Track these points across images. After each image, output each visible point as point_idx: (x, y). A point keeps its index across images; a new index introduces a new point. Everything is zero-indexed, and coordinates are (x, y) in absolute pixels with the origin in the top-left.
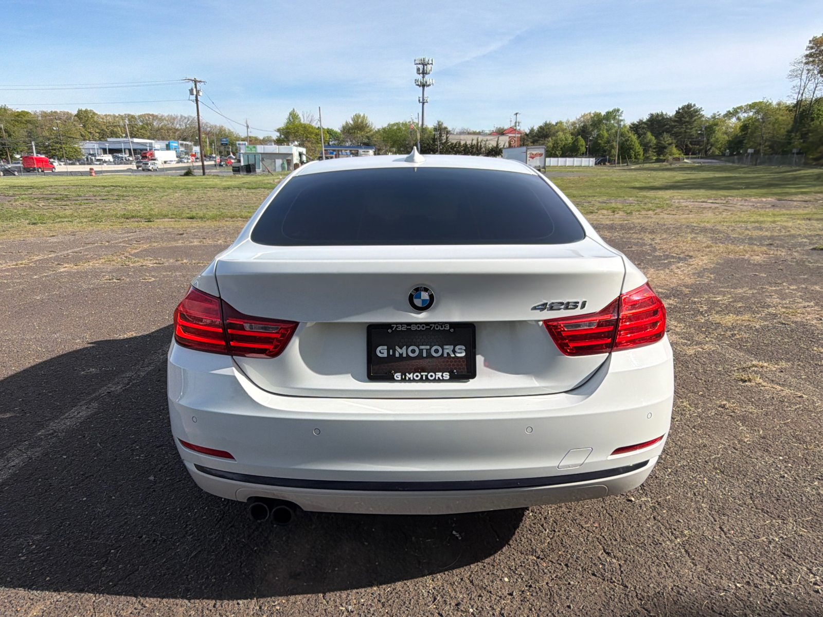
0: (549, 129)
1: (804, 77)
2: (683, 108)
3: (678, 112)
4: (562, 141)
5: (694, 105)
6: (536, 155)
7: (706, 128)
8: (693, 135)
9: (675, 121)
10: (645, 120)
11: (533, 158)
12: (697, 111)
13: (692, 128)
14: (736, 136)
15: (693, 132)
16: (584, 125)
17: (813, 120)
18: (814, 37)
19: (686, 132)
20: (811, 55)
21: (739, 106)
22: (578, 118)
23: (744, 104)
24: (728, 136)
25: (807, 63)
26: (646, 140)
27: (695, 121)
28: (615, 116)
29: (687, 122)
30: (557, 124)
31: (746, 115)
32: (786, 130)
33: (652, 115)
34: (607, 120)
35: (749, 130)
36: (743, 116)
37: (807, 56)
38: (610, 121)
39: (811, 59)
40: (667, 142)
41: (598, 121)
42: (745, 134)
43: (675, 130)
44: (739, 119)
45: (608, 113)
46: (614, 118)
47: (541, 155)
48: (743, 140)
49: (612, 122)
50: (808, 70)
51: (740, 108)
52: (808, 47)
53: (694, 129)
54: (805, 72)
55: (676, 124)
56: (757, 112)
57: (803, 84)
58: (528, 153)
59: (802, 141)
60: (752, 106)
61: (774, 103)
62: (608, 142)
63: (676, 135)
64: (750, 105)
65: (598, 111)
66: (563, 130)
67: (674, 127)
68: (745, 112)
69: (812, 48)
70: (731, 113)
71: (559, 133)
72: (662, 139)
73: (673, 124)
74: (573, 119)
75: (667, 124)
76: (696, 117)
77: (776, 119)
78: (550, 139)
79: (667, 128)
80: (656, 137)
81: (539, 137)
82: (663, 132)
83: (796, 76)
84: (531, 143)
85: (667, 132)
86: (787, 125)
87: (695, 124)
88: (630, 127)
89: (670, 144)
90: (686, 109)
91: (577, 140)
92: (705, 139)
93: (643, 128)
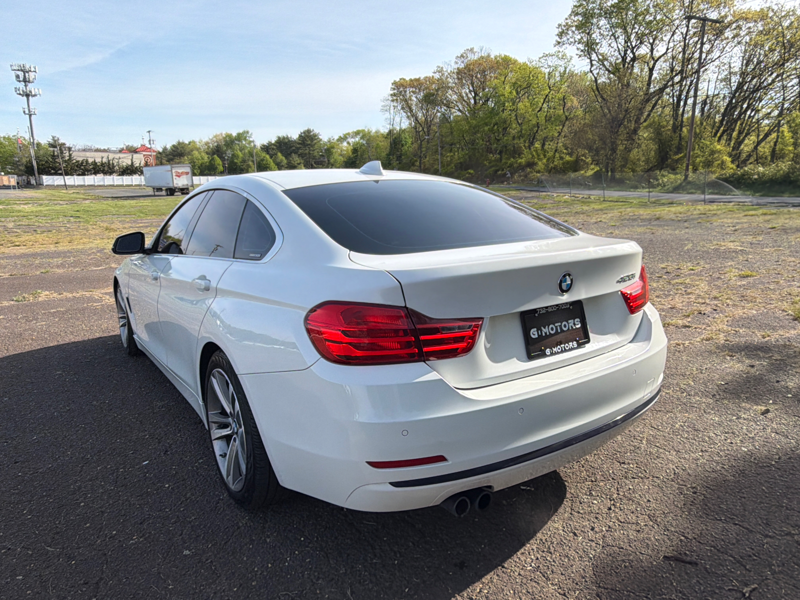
0: (183, 147)
1: (392, 111)
2: (304, 133)
3: (300, 136)
4: (198, 159)
5: (313, 130)
6: (182, 173)
7: (325, 150)
8: (316, 156)
9: (299, 144)
10: (273, 142)
11: (179, 176)
12: (316, 136)
13: (314, 150)
14: (350, 158)
15: (316, 154)
16: (218, 145)
17: (403, 145)
18: (395, 81)
19: (310, 154)
20: (394, 95)
21: (347, 132)
22: (211, 138)
23: (350, 131)
24: (343, 157)
25: (393, 101)
26: (278, 161)
27: (315, 144)
28: (246, 137)
29: (309, 144)
30: (190, 143)
31: (353, 140)
32: (385, 153)
33: (279, 138)
34: (239, 141)
35: (359, 153)
36: (351, 140)
37: (391, 95)
38: (242, 142)
39: (395, 98)
40: (296, 162)
41: (230, 141)
42: (356, 156)
43: (300, 151)
44: (348, 143)
45: (239, 134)
46: (245, 139)
47: (187, 173)
48: (355, 161)
49: (244, 142)
50: (394, 106)
51: (348, 134)
52: (392, 88)
53: (316, 151)
54: (392, 108)
55: (300, 146)
56: (362, 138)
57: (392, 117)
58: (173, 171)
59: (398, 162)
60: (357, 133)
61: (374, 131)
62: (244, 161)
63: (301, 156)
64: (355, 132)
65: (229, 132)
66: (198, 149)
67: (298, 149)
68: (352, 138)
69: (394, 89)
70: (342, 138)
71: (194, 152)
72: (291, 159)
73: (298, 146)
74: (206, 139)
75: (293, 146)
76: (315, 141)
77: (377, 145)
78: (186, 158)
79: (294, 150)
80: (286, 158)
81: (174, 156)
82: (291, 153)
83: (386, 110)
84: (167, 161)
85: (295, 153)
86: (386, 149)
87: (316, 146)
88: (261, 148)
89: (299, 164)
90: (307, 133)
91: (213, 159)
92: (326, 159)
93: (273, 149)
